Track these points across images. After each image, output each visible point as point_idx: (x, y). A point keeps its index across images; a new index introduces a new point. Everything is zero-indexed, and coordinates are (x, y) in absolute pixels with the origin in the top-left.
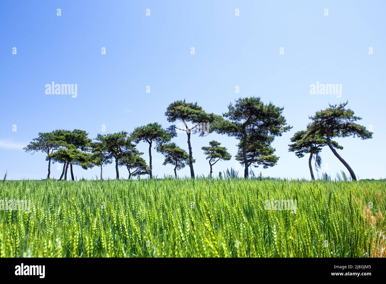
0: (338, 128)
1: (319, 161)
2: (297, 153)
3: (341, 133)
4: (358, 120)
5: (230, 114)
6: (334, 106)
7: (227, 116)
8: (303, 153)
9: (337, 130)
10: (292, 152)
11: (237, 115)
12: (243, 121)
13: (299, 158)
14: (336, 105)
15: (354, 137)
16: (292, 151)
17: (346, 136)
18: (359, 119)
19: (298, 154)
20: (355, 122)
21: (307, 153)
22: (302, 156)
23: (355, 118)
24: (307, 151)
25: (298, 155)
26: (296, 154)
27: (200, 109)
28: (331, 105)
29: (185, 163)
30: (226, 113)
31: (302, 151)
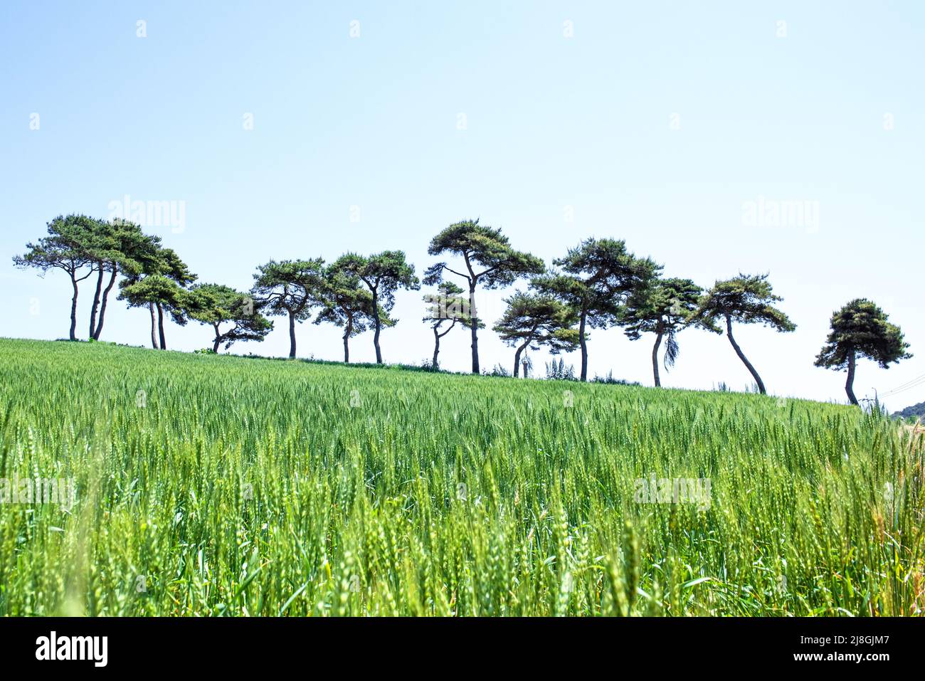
0: (742, 309)
1: (672, 351)
2: (628, 329)
3: (744, 315)
4: (777, 301)
5: (566, 261)
6: (747, 276)
7: (559, 264)
8: (640, 332)
9: (739, 312)
10: (620, 327)
11: (576, 264)
12: (584, 276)
13: (631, 340)
14: (749, 276)
15: (765, 326)
16: (619, 325)
17: (752, 321)
18: (780, 299)
19: (631, 332)
20: (772, 305)
21: (646, 331)
22: (636, 336)
23: (774, 298)
24: (646, 329)
25: (629, 335)
26: (626, 332)
27: (504, 241)
28: (743, 274)
29: (368, 323)
30: (559, 259)
31: (638, 328)
